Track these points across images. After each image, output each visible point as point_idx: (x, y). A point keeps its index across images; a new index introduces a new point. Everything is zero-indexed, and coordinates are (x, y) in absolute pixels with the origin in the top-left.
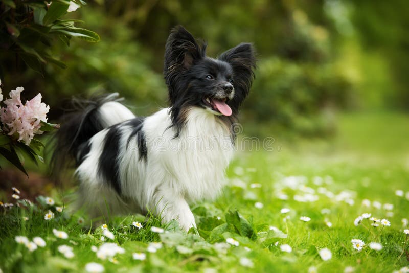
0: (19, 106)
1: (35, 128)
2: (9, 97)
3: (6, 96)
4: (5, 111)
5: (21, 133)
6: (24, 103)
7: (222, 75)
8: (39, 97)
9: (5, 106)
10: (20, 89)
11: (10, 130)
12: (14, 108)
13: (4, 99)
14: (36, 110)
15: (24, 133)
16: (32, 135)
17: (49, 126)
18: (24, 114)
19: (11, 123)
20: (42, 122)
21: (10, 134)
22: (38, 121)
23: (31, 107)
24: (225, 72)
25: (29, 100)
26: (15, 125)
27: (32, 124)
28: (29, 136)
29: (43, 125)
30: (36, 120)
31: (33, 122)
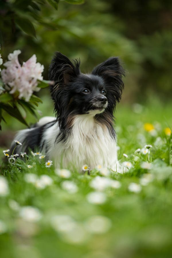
0: (17, 67)
1: (33, 85)
2: (8, 60)
3: (5, 59)
4: (6, 73)
5: (21, 90)
6: (21, 64)
7: (96, 88)
8: (34, 58)
9: (6, 68)
10: (17, 52)
11: (11, 88)
12: (13, 69)
13: (4, 62)
14: (32, 70)
15: (24, 90)
16: (31, 92)
17: (44, 83)
18: (23, 73)
19: (11, 82)
20: (38, 80)
21: (12, 92)
22: (35, 80)
23: (29, 68)
24: (98, 85)
25: (25, 62)
26: (16, 84)
27: (30, 82)
28: (28, 93)
29: (39, 83)
30: (33, 78)
31: (31, 80)
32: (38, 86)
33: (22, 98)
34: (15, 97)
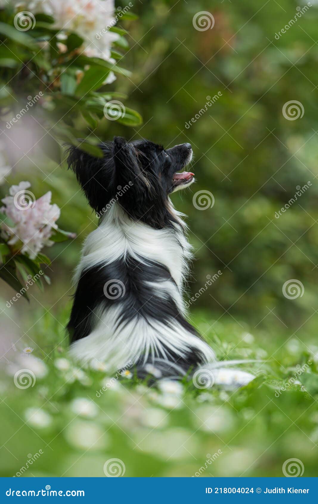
1: (45, 236)
2: (9, 195)
5: (26, 241)
8: (48, 197)
10: (25, 185)
11: (10, 237)
15: (32, 241)
16: (40, 246)
18: (31, 217)
20: (53, 229)
22: (48, 229)
23: (39, 209)
26: (19, 230)
27: (41, 230)
28: (35, 246)
29: (54, 234)
30: (46, 226)
31: (42, 228)
32: (51, 239)
33: (26, 252)
34: (14, 250)
